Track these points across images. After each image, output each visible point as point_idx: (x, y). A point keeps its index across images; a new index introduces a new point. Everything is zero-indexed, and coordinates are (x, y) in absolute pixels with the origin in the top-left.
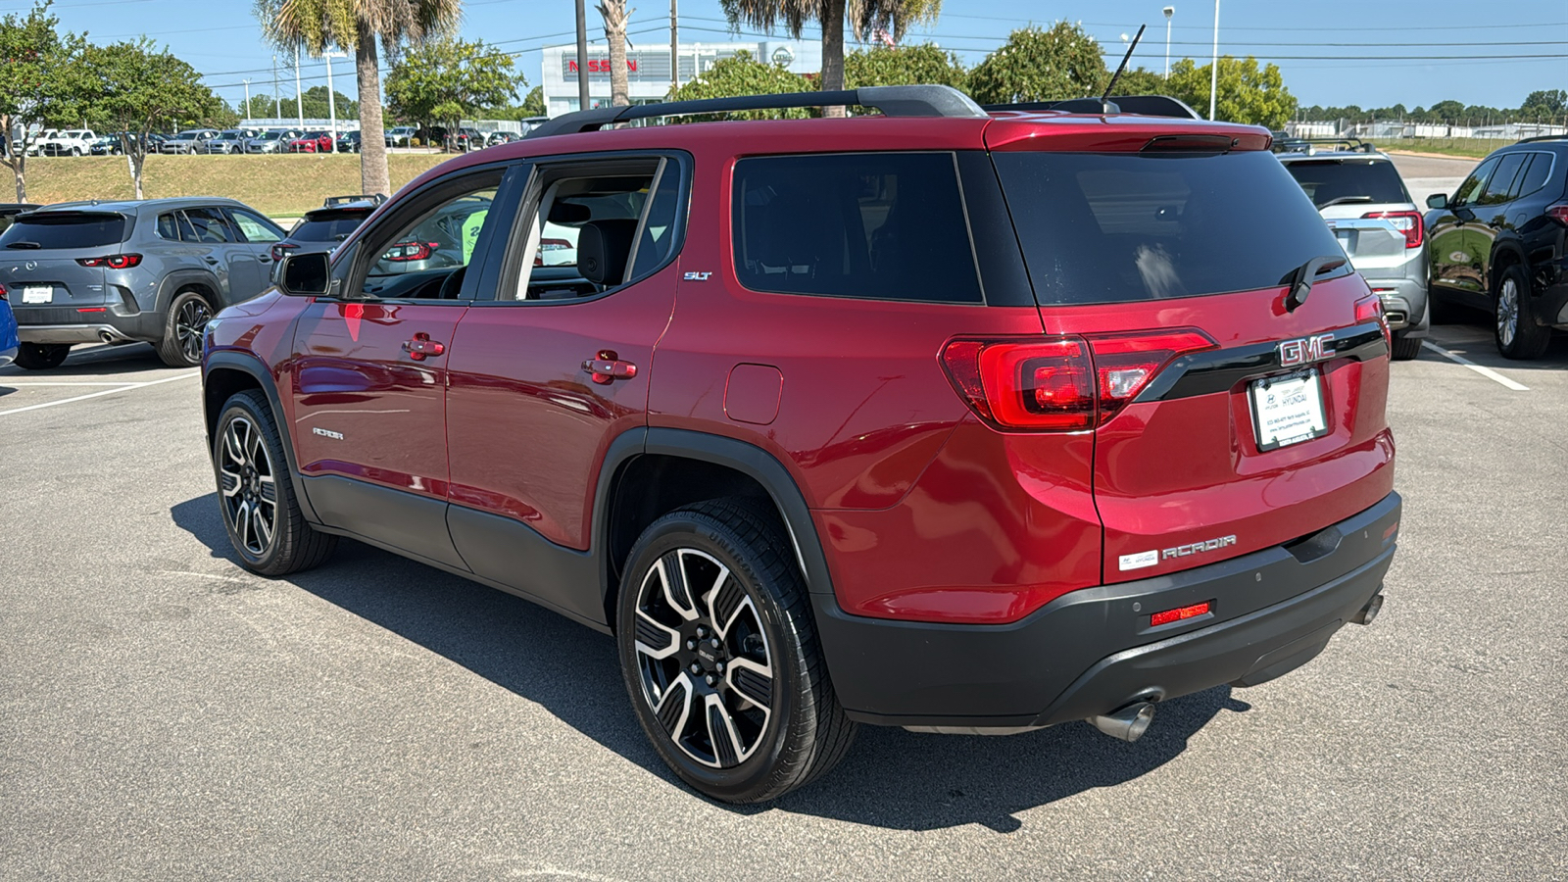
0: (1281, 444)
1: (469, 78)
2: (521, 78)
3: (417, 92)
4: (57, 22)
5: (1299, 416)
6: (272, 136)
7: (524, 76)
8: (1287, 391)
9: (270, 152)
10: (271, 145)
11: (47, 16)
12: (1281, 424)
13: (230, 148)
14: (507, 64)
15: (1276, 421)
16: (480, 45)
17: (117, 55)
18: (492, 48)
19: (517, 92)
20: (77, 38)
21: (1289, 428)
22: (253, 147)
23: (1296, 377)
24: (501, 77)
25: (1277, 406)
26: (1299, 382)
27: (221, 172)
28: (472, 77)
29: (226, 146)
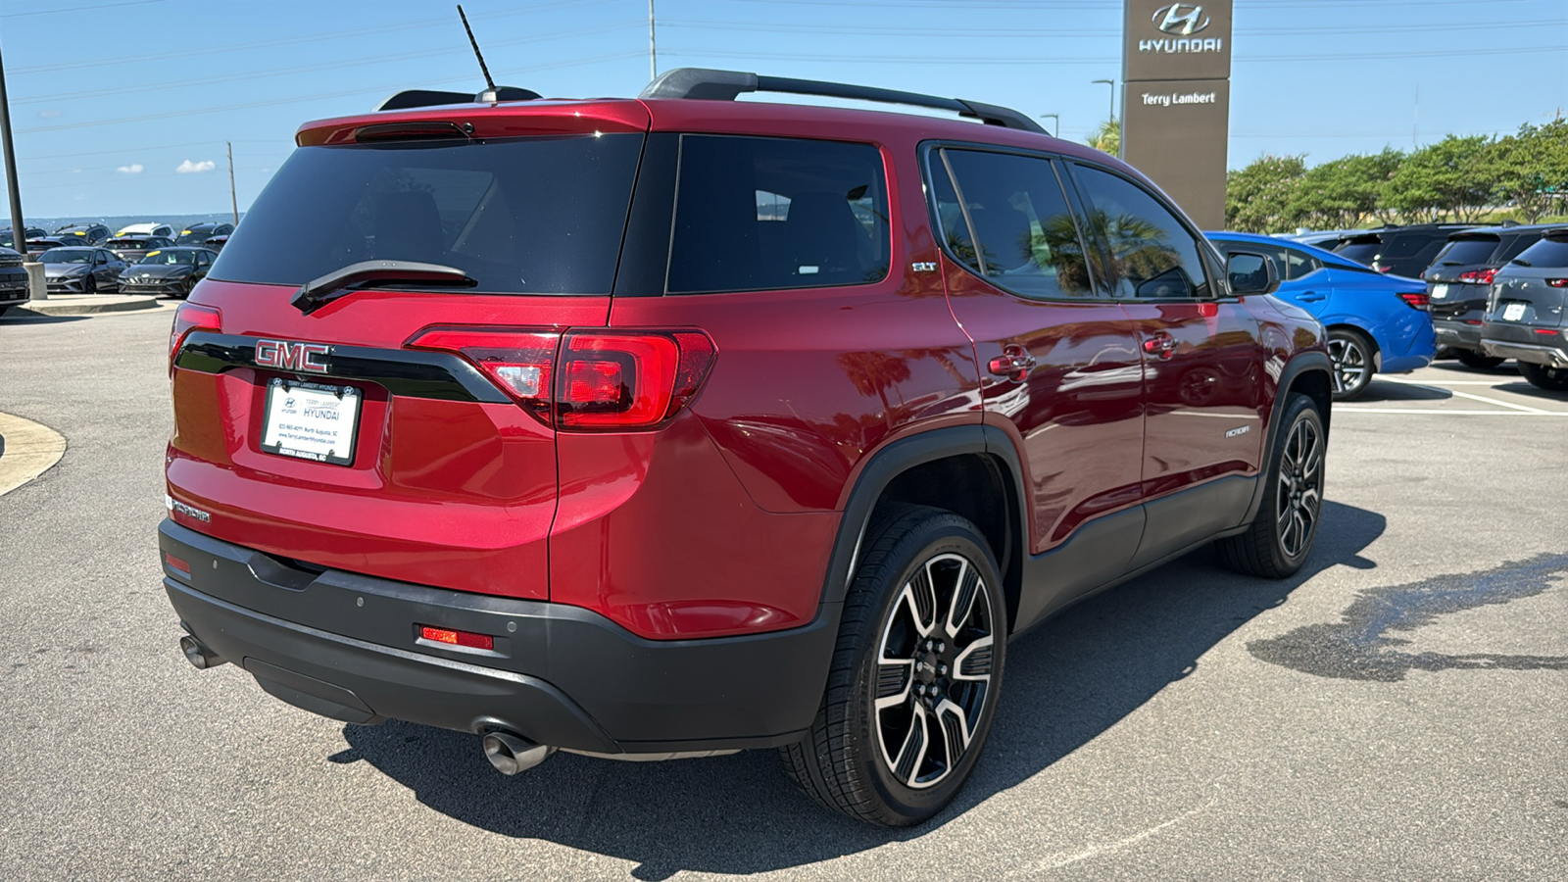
0: (282, 451)
5: (322, 433)
8: (315, 402)
12: (293, 432)
15: (288, 427)
21: (302, 440)
23: (328, 390)
25: (294, 412)
26: (331, 398)
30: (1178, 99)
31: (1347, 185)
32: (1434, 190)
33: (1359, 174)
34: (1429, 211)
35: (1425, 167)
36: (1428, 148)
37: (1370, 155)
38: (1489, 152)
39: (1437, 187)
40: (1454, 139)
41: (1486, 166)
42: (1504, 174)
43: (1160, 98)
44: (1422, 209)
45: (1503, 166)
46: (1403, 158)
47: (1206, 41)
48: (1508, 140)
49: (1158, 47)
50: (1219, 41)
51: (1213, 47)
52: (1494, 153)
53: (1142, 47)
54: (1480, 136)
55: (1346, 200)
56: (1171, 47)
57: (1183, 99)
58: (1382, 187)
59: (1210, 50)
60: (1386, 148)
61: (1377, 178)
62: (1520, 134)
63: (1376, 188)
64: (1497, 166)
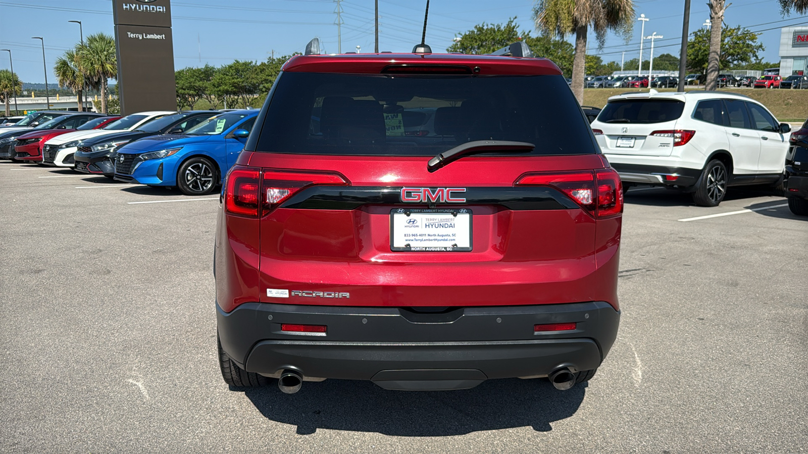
0: (412, 249)
1: (728, 47)
2: (761, 46)
3: (697, 56)
4: (518, 27)
6: (619, 79)
7: (763, 45)
9: (617, 87)
10: (618, 84)
11: (513, 24)
13: (598, 85)
14: (753, 39)
16: (739, 29)
17: (539, 41)
18: (745, 30)
19: (757, 54)
20: (526, 34)
22: (609, 85)
24: (748, 46)
25: (417, 226)
27: (589, 97)
28: (730, 46)
29: (597, 84)
30: (146, 36)
31: (190, 83)
32: (232, 86)
33: (195, 77)
34: (230, 96)
35: (227, 75)
36: (227, 66)
37: (199, 68)
38: (256, 70)
39: (234, 84)
40: (238, 62)
41: (256, 76)
42: (264, 81)
43: (137, 35)
44: (227, 95)
45: (263, 76)
46: (215, 70)
47: (158, 7)
48: (263, 64)
49: (133, 8)
50: (164, 8)
51: (161, 10)
52: (258, 70)
53: (124, 7)
54: (250, 62)
55: (191, 90)
56: (140, 8)
57: (149, 37)
58: (207, 84)
59: (160, 11)
60: (207, 65)
61: (204, 79)
62: (268, 62)
63: (205, 85)
64: (260, 76)
